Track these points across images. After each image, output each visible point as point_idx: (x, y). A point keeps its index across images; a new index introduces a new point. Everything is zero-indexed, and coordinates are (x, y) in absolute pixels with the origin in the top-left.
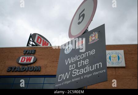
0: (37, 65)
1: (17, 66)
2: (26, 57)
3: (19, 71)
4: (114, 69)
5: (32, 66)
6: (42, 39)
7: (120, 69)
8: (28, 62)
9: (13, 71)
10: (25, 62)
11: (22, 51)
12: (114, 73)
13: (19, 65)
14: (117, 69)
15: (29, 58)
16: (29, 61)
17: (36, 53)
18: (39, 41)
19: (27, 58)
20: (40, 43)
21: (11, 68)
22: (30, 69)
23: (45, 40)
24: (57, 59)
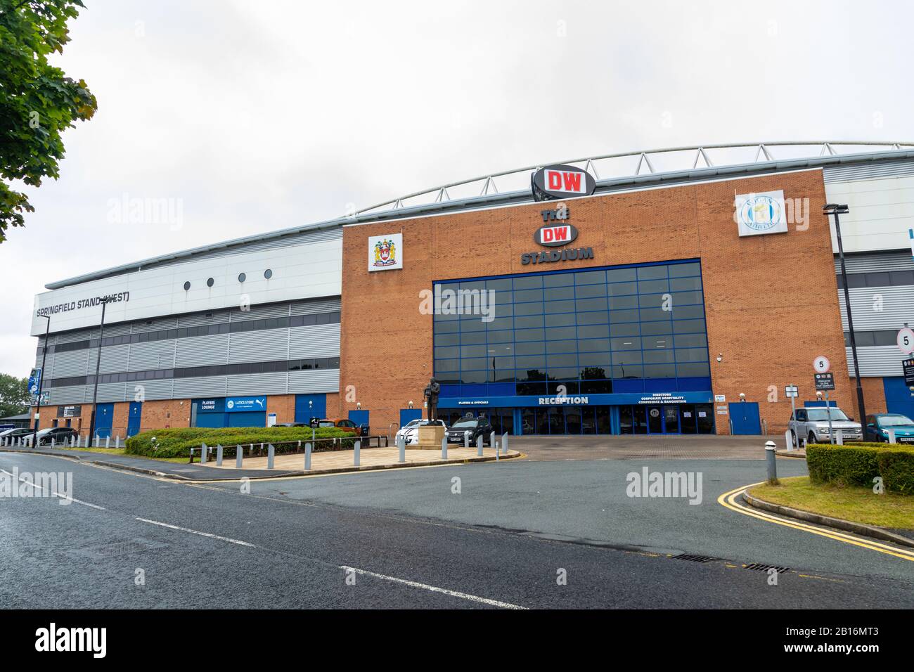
0: (580, 244)
1: (539, 251)
2: (553, 229)
3: (548, 262)
4: (760, 239)
5: (571, 247)
6: (561, 172)
7: (776, 239)
8: (561, 240)
9: (534, 263)
10: (554, 240)
11: (539, 214)
12: (762, 249)
13: (543, 250)
14: (767, 239)
15: (560, 229)
16: (563, 239)
17: (572, 217)
18: (555, 183)
19: (556, 230)
20: (559, 186)
21: (529, 256)
22: (569, 256)
23: (568, 172)
24: (624, 227)
